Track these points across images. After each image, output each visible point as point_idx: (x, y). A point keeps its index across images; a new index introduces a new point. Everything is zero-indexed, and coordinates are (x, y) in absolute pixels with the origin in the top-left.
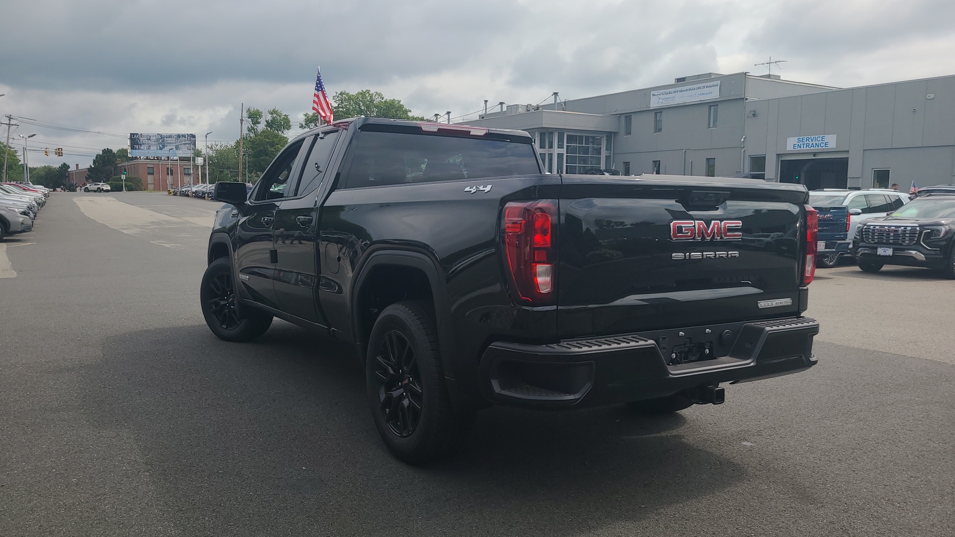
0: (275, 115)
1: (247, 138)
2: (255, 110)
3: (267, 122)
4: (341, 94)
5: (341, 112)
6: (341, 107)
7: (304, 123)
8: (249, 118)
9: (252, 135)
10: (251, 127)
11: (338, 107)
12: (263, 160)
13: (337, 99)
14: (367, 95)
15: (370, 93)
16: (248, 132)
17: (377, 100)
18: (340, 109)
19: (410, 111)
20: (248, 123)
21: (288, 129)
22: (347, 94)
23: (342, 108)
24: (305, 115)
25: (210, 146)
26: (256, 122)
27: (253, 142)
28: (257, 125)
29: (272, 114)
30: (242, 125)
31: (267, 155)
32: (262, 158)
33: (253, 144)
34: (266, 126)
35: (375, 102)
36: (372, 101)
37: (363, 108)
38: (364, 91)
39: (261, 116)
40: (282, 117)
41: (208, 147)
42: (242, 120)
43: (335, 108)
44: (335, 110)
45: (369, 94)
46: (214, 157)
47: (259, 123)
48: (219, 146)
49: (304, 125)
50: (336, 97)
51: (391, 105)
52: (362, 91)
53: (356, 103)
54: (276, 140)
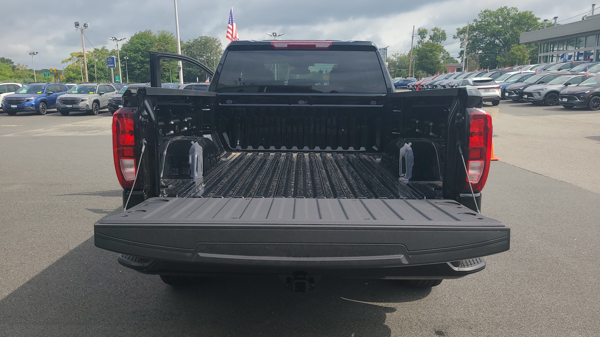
0: (436, 31)
1: (416, 48)
2: (423, 29)
3: (430, 36)
4: (485, 11)
5: (483, 25)
6: (483, 21)
7: (456, 35)
8: (419, 35)
9: (420, 46)
10: (420, 40)
11: (482, 21)
12: (424, 62)
13: (482, 16)
14: (505, 10)
15: (508, 8)
16: (418, 44)
17: (512, 13)
18: (483, 23)
19: (539, 19)
20: (417, 38)
21: (444, 40)
22: (489, 11)
23: (485, 21)
24: (458, 29)
25: (394, 55)
26: (423, 37)
27: (418, 51)
28: (424, 39)
29: (434, 30)
30: (413, 40)
31: (427, 58)
32: (423, 61)
33: (419, 52)
34: (430, 39)
35: (511, 15)
36: (508, 14)
37: (501, 20)
38: (503, 7)
39: (426, 33)
40: (441, 32)
41: (393, 56)
42: (413, 37)
43: (479, 22)
44: (479, 24)
45: (507, 9)
46: (396, 62)
47: (425, 38)
48: (399, 55)
49: (456, 36)
50: (481, 15)
51: (523, 15)
52: (501, 7)
53: (496, 17)
54: (434, 48)
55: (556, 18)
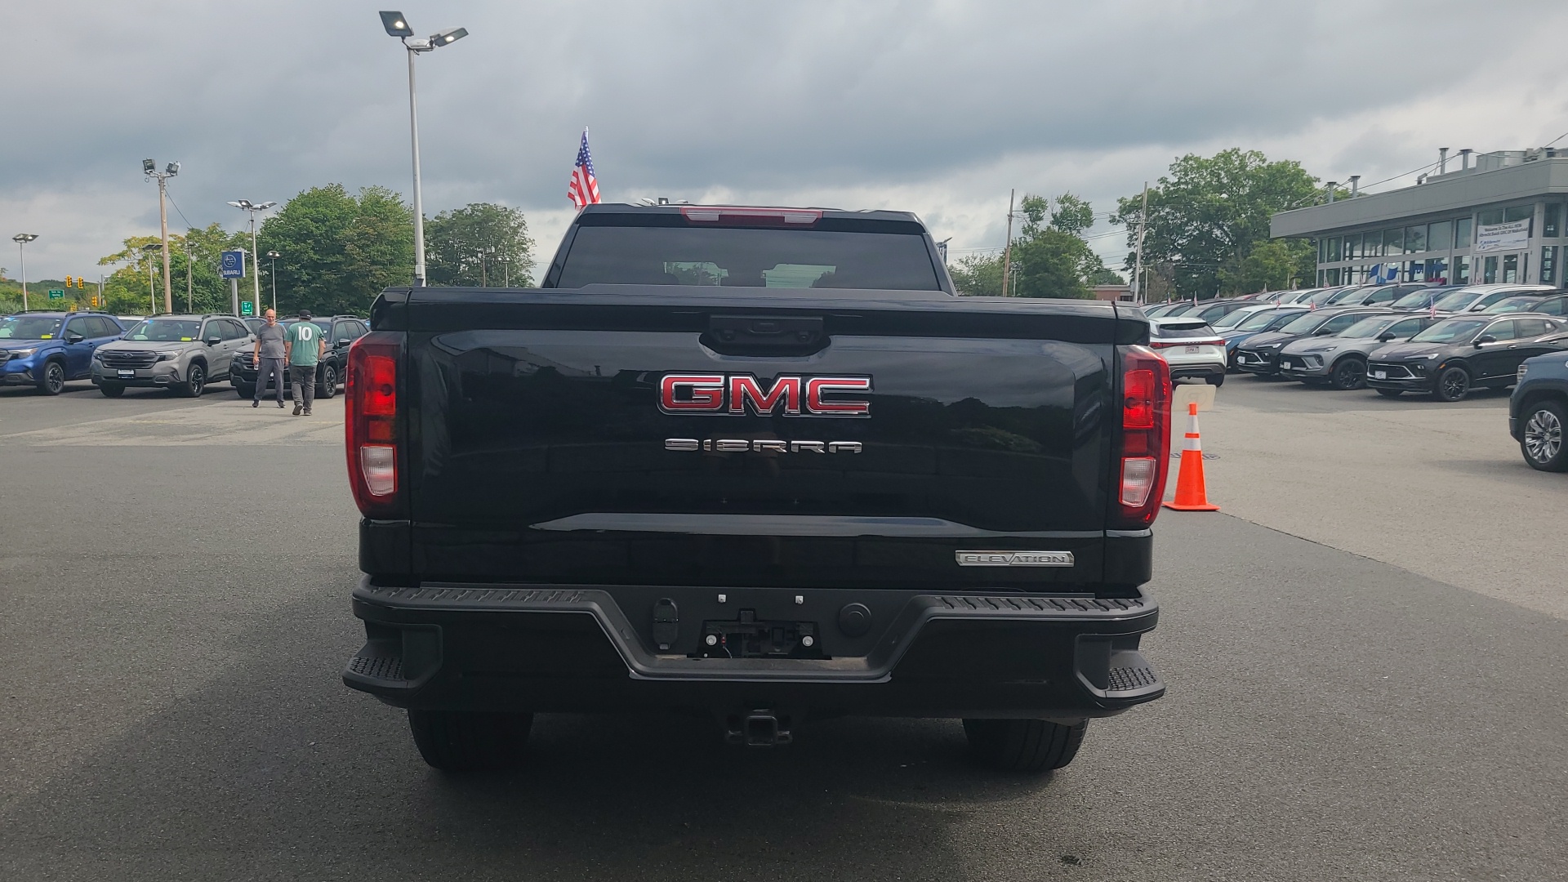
0: (1067, 204)
1: (1020, 244)
2: (1036, 198)
3: (1054, 216)
4: (1186, 159)
5: (1183, 191)
6: (1183, 183)
7: (1117, 214)
8: (1025, 212)
9: (1029, 239)
10: (1029, 225)
11: (1179, 183)
12: (1039, 279)
13: (1178, 169)
14: (1234, 158)
15: (1241, 153)
16: (1022, 235)
17: (1252, 164)
18: (1182, 186)
19: (1318, 180)
20: (1022, 220)
21: (1088, 226)
22: (1197, 160)
23: (1186, 183)
24: (1120, 201)
25: (965, 260)
26: (1036, 219)
27: (1025, 251)
28: (1038, 222)
29: (1062, 202)
30: (1010, 223)
31: (1047, 270)
32: (1038, 276)
33: (1026, 254)
34: (1053, 223)
35: (1248, 169)
36: (1243, 167)
37: (1226, 182)
38: (1229, 150)
39: (1044, 208)
40: (1079, 206)
41: (962, 262)
42: (1011, 216)
43: (1173, 185)
44: (1172, 188)
45: (1239, 156)
46: (970, 277)
47: (1041, 219)
48: (977, 260)
49: (1117, 218)
50: (1176, 166)
51: (1278, 171)
52: (1225, 151)
53: (1212, 173)
54: (1063, 246)
55: (1355, 178)
